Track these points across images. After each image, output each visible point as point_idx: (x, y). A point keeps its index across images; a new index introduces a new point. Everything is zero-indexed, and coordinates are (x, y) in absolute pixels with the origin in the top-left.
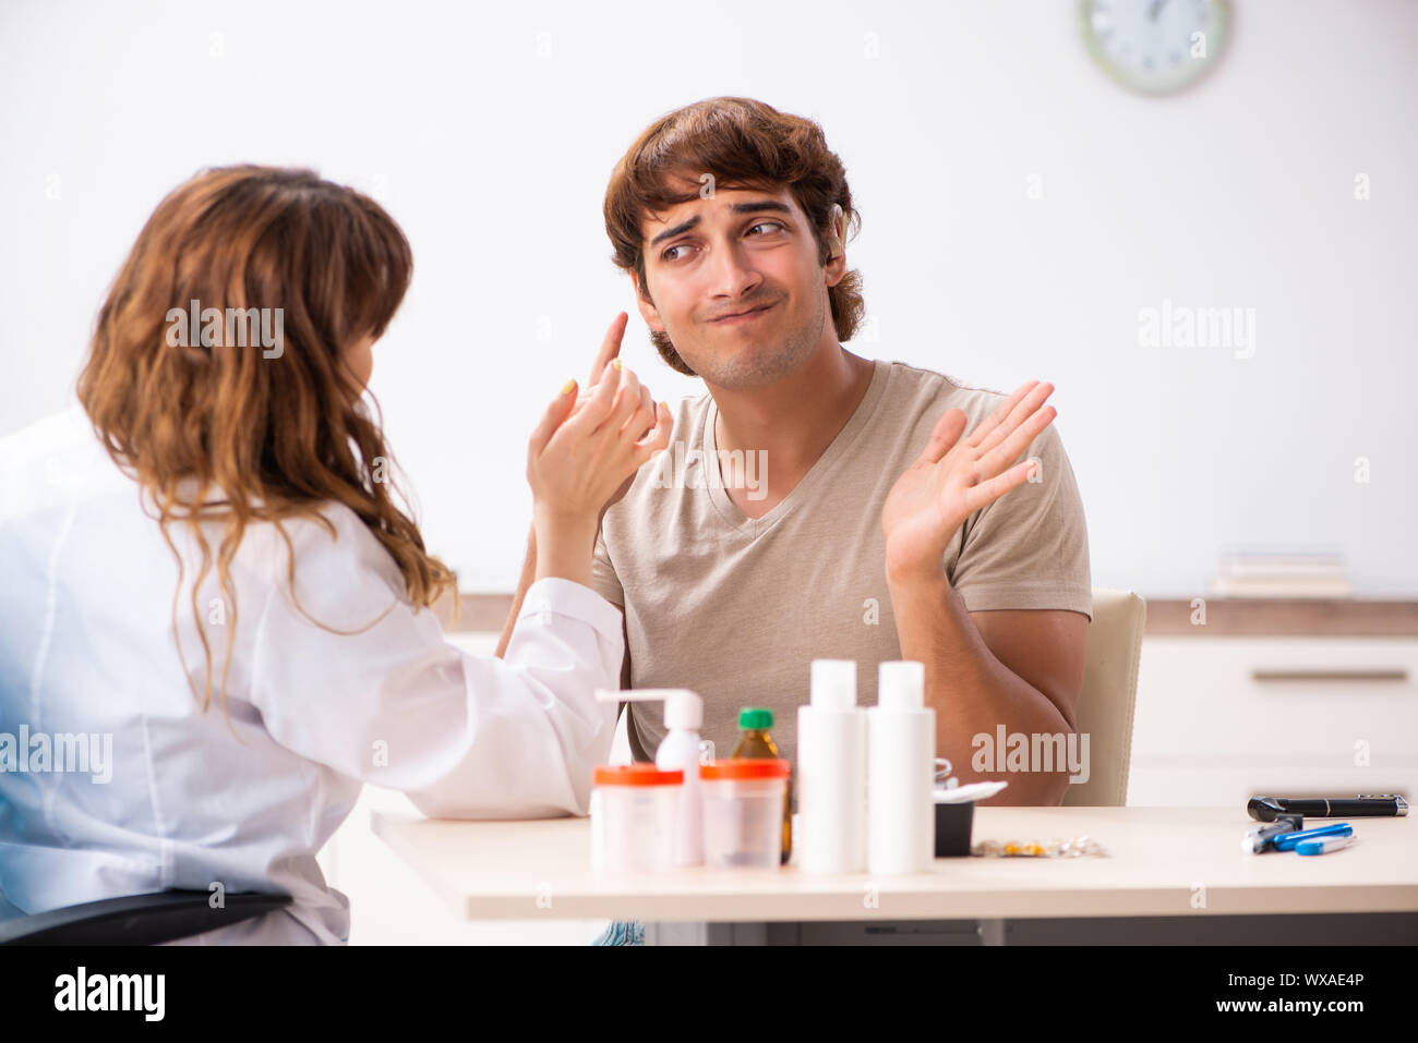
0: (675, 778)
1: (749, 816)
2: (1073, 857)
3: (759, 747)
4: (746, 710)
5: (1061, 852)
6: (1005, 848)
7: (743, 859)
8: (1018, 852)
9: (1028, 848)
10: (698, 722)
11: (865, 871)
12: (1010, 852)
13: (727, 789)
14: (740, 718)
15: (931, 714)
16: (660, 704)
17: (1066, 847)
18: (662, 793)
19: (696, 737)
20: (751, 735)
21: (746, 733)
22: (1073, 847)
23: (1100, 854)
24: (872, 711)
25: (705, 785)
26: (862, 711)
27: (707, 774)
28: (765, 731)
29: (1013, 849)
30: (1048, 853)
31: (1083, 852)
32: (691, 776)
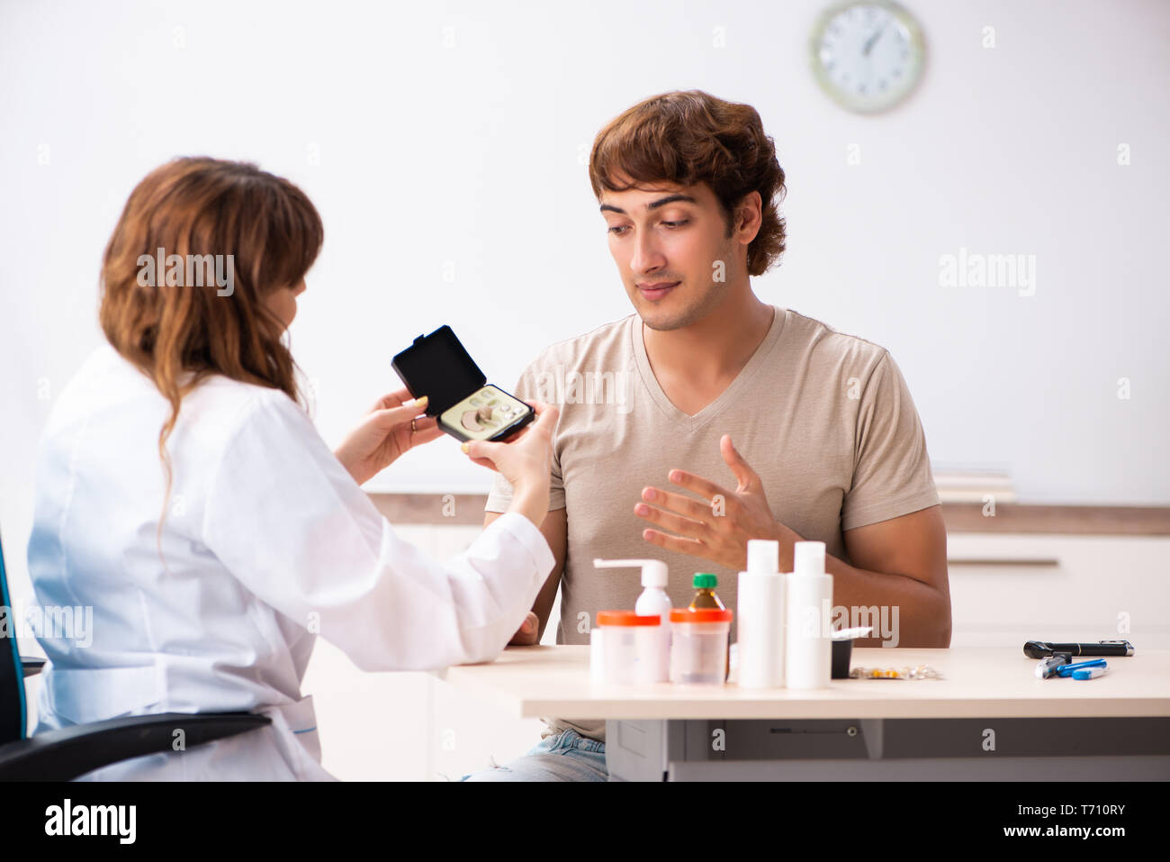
0: (652, 621)
1: (704, 649)
2: (919, 679)
3: (707, 600)
4: (698, 574)
5: (911, 676)
6: (872, 674)
7: (697, 678)
8: (881, 676)
9: (888, 673)
10: (665, 583)
11: (784, 687)
12: (875, 676)
13: (686, 630)
14: (694, 579)
15: (830, 577)
16: (638, 570)
17: (914, 672)
18: (642, 632)
19: (664, 593)
20: (702, 591)
21: (698, 590)
22: (919, 673)
23: (937, 677)
24: (790, 575)
25: (673, 626)
26: (783, 576)
27: (676, 618)
28: (712, 590)
29: (879, 673)
30: (902, 677)
31: (927, 677)
32: (665, 620)
